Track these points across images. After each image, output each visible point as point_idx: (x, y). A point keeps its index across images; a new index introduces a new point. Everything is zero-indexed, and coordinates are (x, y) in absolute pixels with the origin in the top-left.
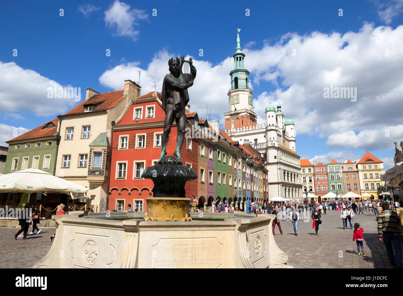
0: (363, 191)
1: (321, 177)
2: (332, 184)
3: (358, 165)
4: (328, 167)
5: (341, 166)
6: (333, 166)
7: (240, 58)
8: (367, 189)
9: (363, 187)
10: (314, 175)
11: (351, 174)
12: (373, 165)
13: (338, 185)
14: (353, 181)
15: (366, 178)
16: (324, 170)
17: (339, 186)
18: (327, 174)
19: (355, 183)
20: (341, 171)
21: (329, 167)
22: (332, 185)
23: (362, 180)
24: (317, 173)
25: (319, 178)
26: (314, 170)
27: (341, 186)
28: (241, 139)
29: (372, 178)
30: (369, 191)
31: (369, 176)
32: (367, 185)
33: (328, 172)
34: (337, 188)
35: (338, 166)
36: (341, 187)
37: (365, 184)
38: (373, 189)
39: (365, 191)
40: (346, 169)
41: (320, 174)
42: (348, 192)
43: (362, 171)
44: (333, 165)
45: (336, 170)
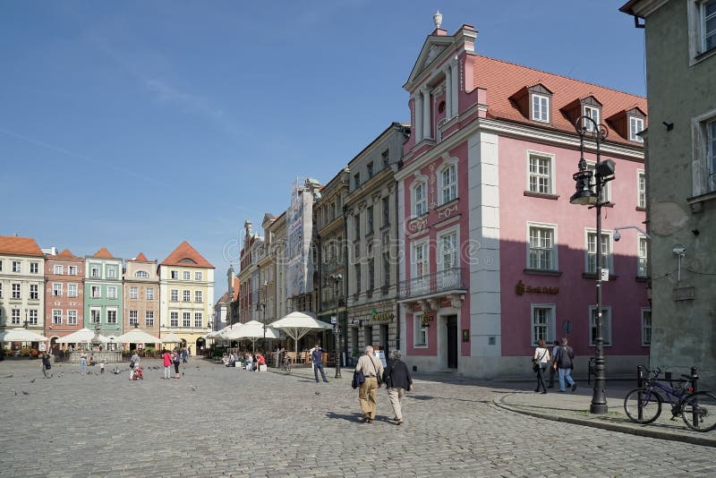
0: (165, 329)
1: (65, 287)
2: (92, 308)
3: (162, 268)
4: (87, 264)
5: (120, 265)
6: (101, 264)
8: (174, 324)
9: (165, 319)
10: (47, 281)
11: (142, 288)
12: (193, 272)
13: (110, 312)
14: (145, 305)
15: (175, 299)
16: (75, 271)
17: (109, 315)
18: (83, 282)
19: (150, 310)
20: (120, 278)
21: (90, 264)
22: (94, 312)
23: (166, 302)
24: (57, 277)
25: (61, 291)
26: (46, 268)
27: (114, 315)
29: (186, 300)
30: (178, 330)
31: (181, 297)
32: (174, 315)
33: (87, 277)
34: (104, 319)
35: (115, 265)
36: (114, 319)
37: (172, 314)
38: (187, 324)
39: (170, 330)
40: (133, 275)
41: (64, 279)
42: (132, 329)
43: (169, 283)
44: (100, 262)
45: (106, 274)
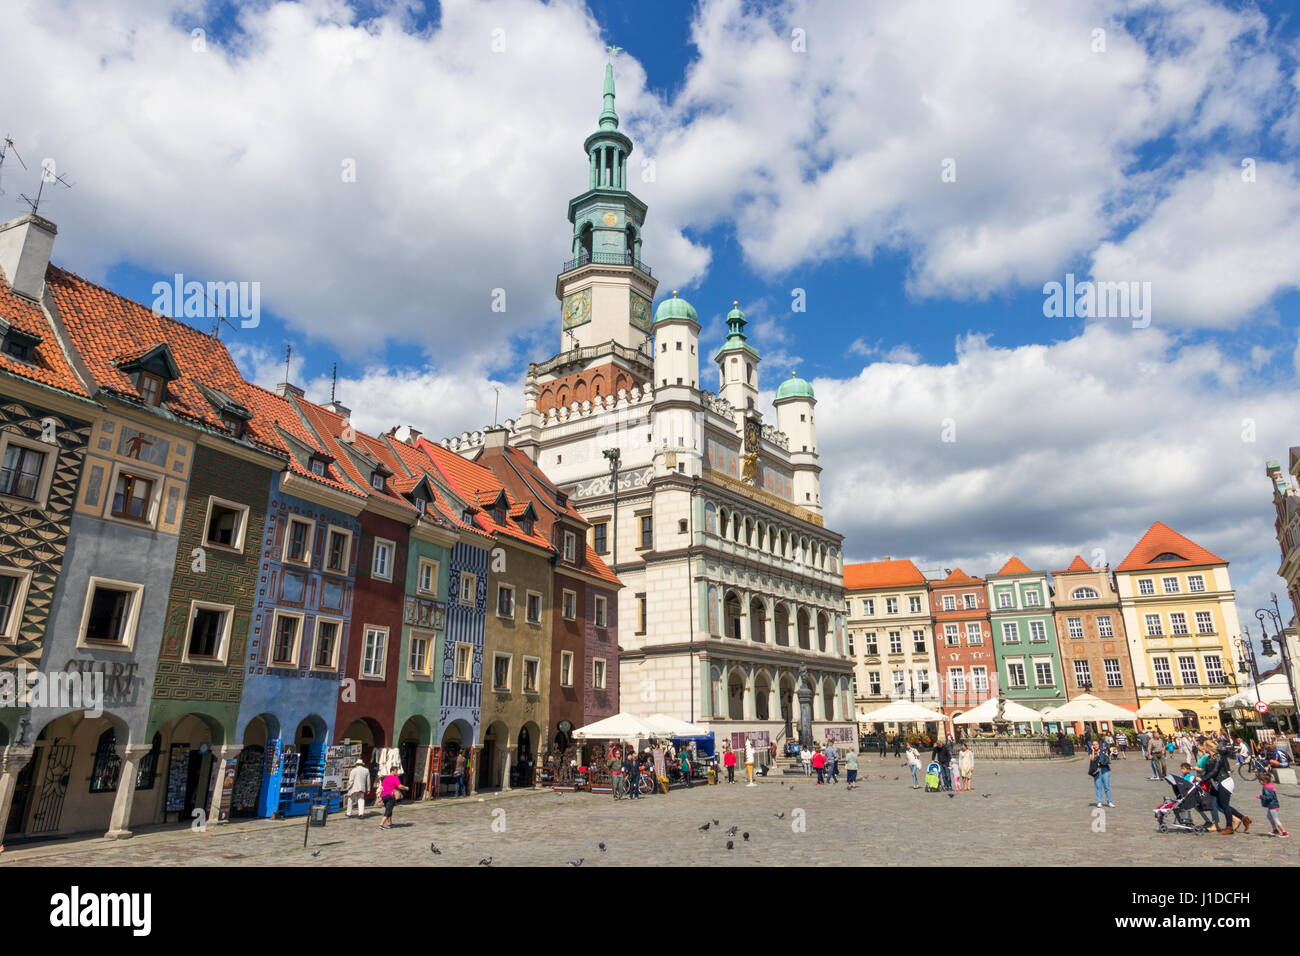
0: (1148, 692)
1: (962, 629)
2: (1009, 661)
3: (1119, 578)
4: (990, 588)
5: (1044, 583)
6: (1012, 585)
7: (610, 151)
8: (1165, 681)
9: (1144, 671)
10: (934, 622)
11: (1089, 617)
12: (1183, 579)
13: (1039, 666)
14: (1100, 648)
15: (1156, 633)
16: (976, 602)
17: (1040, 671)
18: (988, 619)
19: (1110, 656)
20: (1048, 605)
21: (995, 587)
22: (1012, 667)
23: (1139, 641)
24: (949, 616)
25: (957, 635)
26: (932, 602)
27: (1048, 671)
28: (560, 457)
29: (1180, 632)
30: (1175, 692)
31: (1167, 627)
32: (1161, 663)
33: (993, 608)
34: (1032, 678)
35: (1035, 584)
36: (1049, 676)
37: (1156, 660)
38: (1191, 680)
39: (1158, 692)
40: (1069, 598)
41: (960, 618)
42: (1080, 693)
43: (1138, 602)
44: (1010, 582)
45: (1023, 600)
